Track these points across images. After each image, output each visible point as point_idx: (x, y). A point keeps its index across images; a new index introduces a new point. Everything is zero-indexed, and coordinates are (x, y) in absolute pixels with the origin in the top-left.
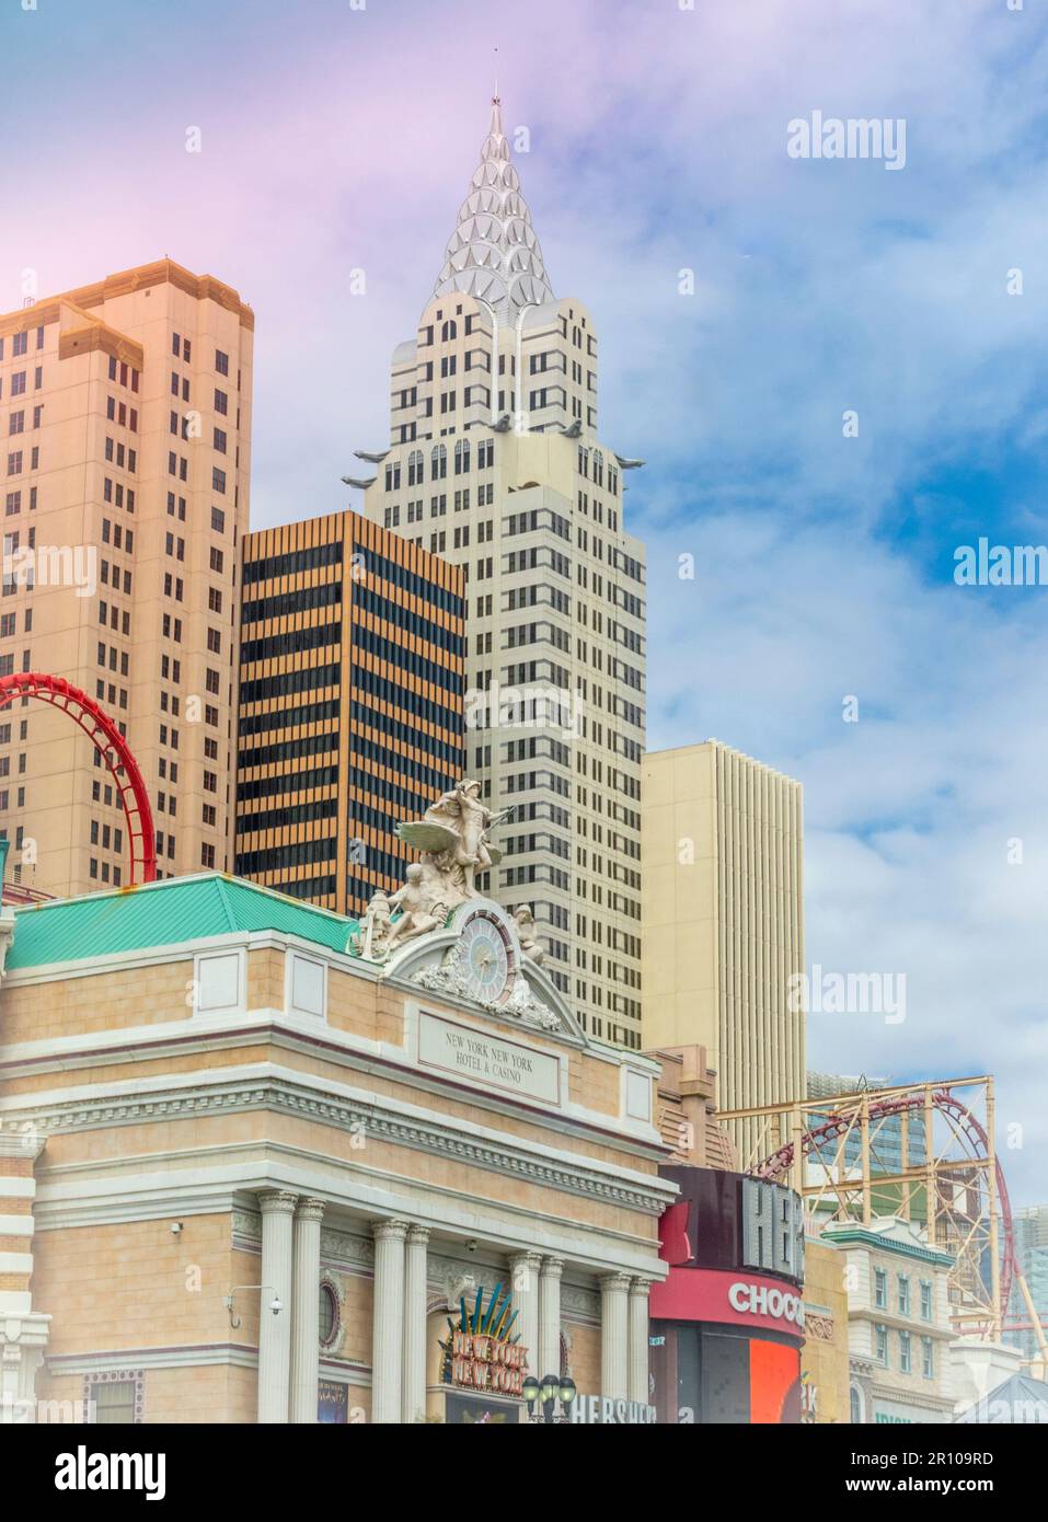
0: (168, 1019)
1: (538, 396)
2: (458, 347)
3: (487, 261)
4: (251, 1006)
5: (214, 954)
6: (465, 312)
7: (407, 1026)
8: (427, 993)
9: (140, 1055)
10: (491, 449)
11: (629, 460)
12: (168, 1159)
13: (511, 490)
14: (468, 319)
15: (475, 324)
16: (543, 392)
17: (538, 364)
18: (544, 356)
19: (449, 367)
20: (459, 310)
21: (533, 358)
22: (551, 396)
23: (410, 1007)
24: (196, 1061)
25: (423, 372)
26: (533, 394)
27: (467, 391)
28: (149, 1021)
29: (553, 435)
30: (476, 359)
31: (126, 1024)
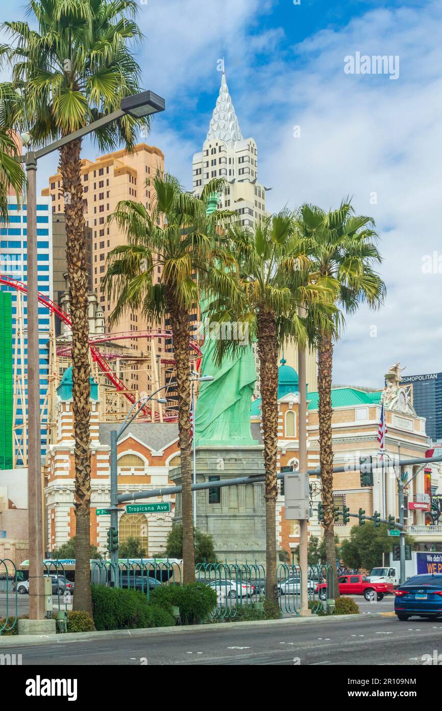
0: (348, 422)
1: (241, 171)
2: (217, 156)
3: (224, 127)
4: (370, 419)
5: (360, 408)
6: (219, 145)
7: (393, 419)
8: (395, 412)
9: (341, 429)
10: (229, 189)
11: (268, 188)
12: (350, 451)
13: (235, 202)
14: (220, 147)
15: (222, 149)
16: (243, 169)
17: (241, 160)
18: (243, 157)
19: (214, 163)
20: (217, 144)
21: (239, 158)
22: (246, 170)
23: (393, 415)
24: (356, 431)
25: (205, 165)
26: (240, 170)
27: (220, 170)
28: (344, 422)
29: (246, 183)
30: (223, 160)
31: (338, 422)
